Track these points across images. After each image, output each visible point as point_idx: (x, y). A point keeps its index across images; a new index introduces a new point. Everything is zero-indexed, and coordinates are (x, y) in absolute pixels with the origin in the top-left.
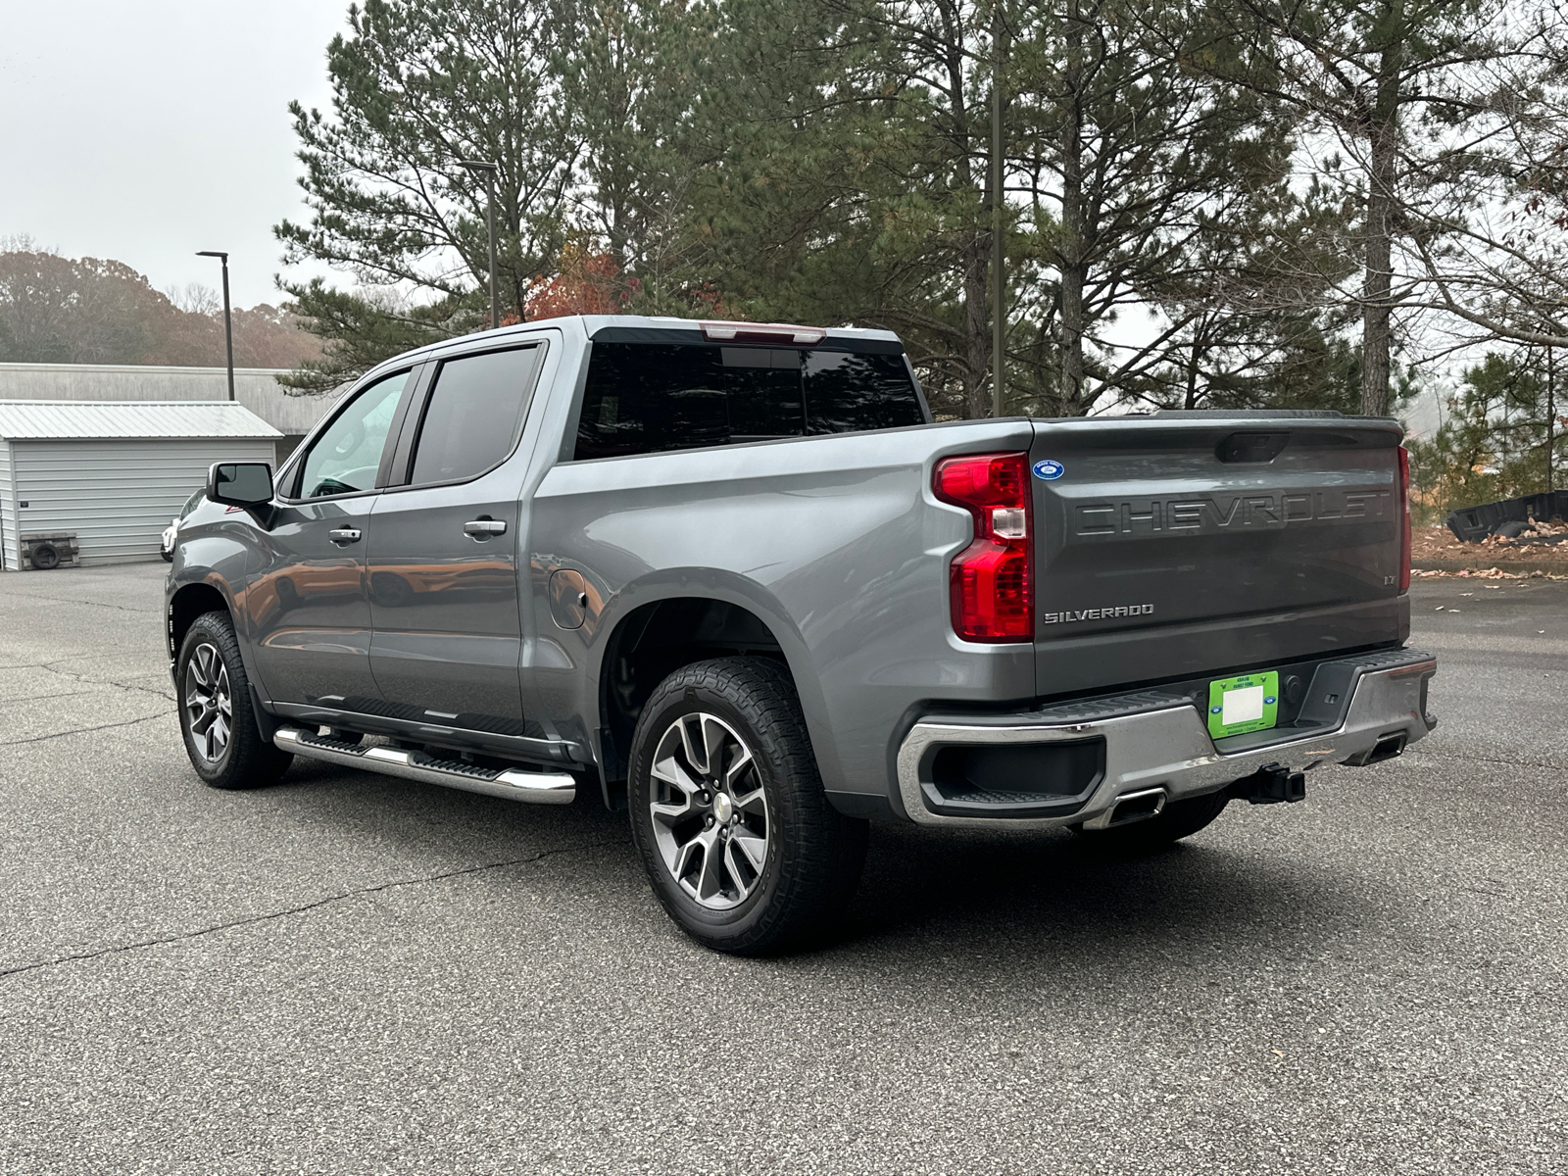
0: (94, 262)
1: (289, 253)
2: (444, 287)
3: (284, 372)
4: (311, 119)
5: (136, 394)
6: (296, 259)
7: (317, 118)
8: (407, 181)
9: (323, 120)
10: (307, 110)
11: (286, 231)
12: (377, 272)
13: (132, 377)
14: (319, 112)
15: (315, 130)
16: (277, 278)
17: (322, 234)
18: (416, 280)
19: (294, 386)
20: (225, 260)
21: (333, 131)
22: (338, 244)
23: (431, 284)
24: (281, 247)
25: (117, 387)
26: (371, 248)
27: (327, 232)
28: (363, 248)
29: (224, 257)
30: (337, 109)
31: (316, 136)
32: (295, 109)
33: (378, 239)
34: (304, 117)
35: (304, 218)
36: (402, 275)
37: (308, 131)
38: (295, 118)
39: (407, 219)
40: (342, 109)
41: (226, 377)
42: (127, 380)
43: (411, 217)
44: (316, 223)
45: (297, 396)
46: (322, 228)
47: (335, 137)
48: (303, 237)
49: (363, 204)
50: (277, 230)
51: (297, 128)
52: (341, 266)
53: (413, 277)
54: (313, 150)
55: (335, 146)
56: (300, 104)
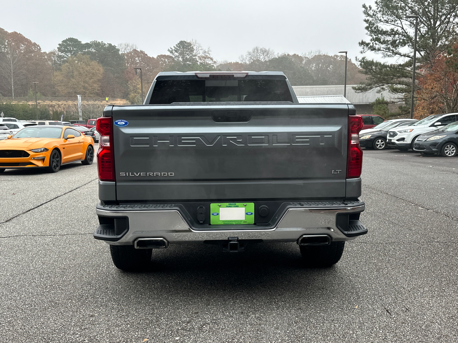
0: (337, 56)
1: (362, 50)
2: (408, 56)
3: (355, 86)
4: (369, 8)
5: (326, 93)
6: (364, 51)
7: (370, 8)
8: (397, 24)
9: (372, 9)
10: (367, 6)
11: (362, 43)
12: (389, 53)
13: (325, 89)
14: (371, 6)
15: (369, 12)
16: (356, 58)
17: (373, 43)
18: (400, 55)
19: (357, 90)
20: (346, 54)
21: (375, 12)
22: (377, 46)
23: (405, 56)
24: (361, 48)
25: (321, 92)
26: (388, 46)
27: (374, 43)
28: (386, 46)
29: (346, 53)
30: (376, 5)
31: (370, 14)
32: (364, 6)
33: (391, 43)
34: (367, 8)
35: (368, 39)
36: (396, 54)
37: (367, 13)
38: (364, 9)
39: (399, 36)
40: (378, 5)
41: (344, 88)
42: (324, 90)
43: (400, 35)
44: (371, 40)
45: (359, 93)
46: (373, 41)
47: (375, 13)
48: (367, 45)
49: (385, 33)
50: (360, 43)
51: (364, 12)
52: (378, 52)
53: (400, 54)
54: (368, 18)
55: (375, 16)
56: (366, 4)
